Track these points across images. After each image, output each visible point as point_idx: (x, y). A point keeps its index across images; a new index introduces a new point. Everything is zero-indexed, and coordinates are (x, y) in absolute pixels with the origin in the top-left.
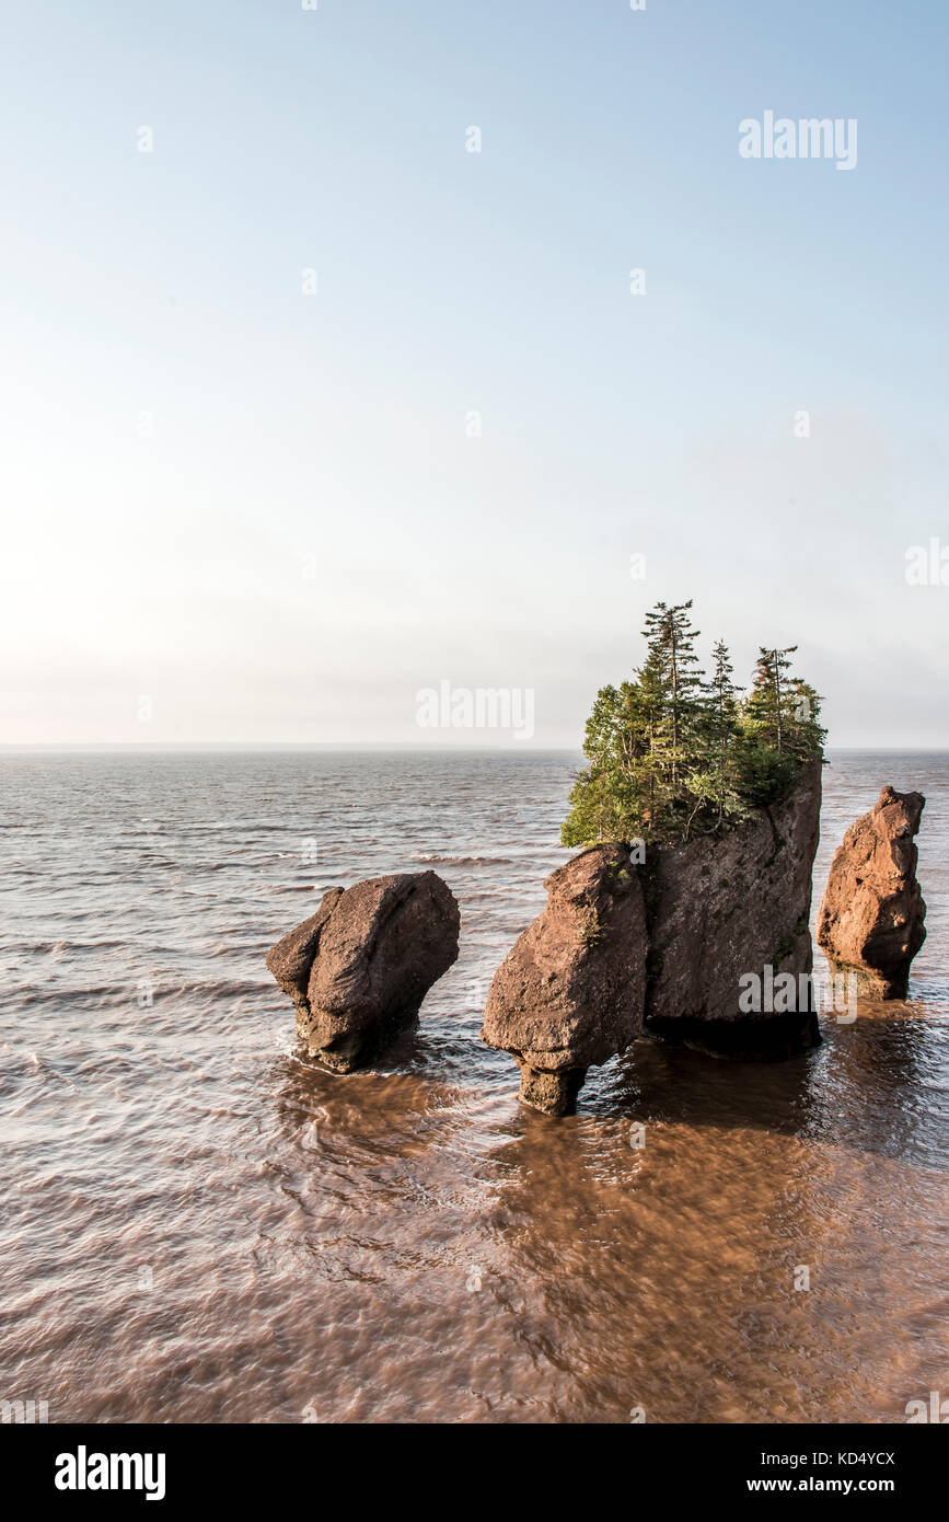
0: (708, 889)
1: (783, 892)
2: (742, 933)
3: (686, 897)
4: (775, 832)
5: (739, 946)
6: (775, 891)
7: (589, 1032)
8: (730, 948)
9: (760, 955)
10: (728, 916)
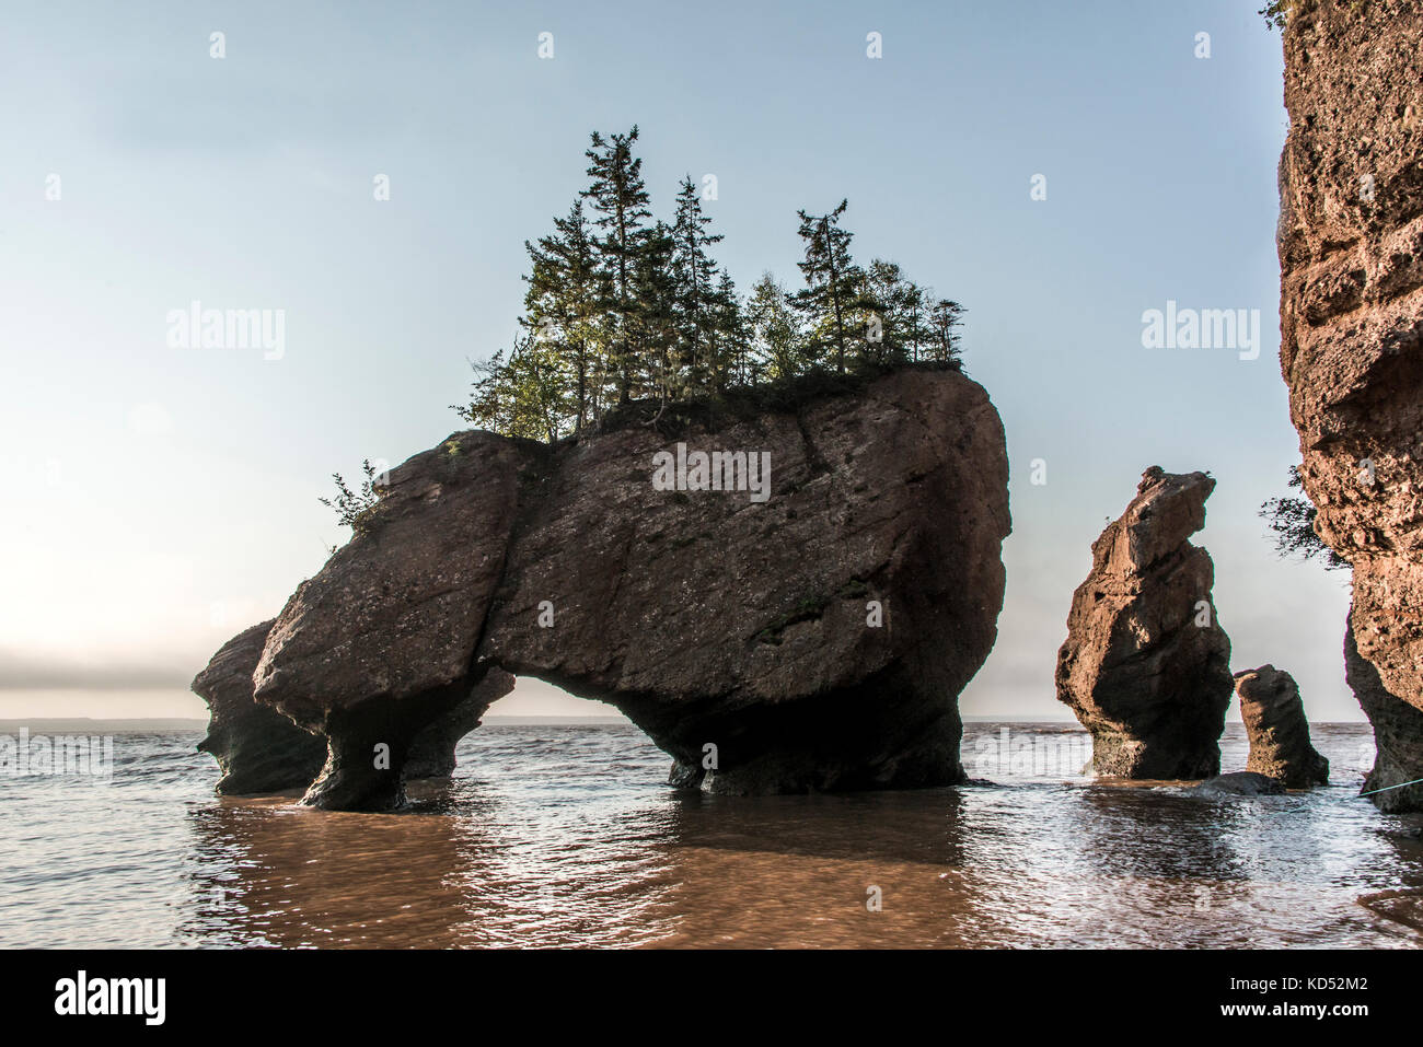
0: (639, 500)
1: (817, 534)
2: (712, 574)
3: (585, 503)
4: (810, 450)
5: (702, 594)
6: (800, 529)
7: (321, 649)
8: (684, 591)
9: (749, 611)
10: (679, 545)
